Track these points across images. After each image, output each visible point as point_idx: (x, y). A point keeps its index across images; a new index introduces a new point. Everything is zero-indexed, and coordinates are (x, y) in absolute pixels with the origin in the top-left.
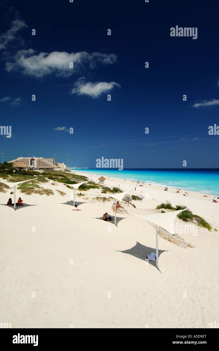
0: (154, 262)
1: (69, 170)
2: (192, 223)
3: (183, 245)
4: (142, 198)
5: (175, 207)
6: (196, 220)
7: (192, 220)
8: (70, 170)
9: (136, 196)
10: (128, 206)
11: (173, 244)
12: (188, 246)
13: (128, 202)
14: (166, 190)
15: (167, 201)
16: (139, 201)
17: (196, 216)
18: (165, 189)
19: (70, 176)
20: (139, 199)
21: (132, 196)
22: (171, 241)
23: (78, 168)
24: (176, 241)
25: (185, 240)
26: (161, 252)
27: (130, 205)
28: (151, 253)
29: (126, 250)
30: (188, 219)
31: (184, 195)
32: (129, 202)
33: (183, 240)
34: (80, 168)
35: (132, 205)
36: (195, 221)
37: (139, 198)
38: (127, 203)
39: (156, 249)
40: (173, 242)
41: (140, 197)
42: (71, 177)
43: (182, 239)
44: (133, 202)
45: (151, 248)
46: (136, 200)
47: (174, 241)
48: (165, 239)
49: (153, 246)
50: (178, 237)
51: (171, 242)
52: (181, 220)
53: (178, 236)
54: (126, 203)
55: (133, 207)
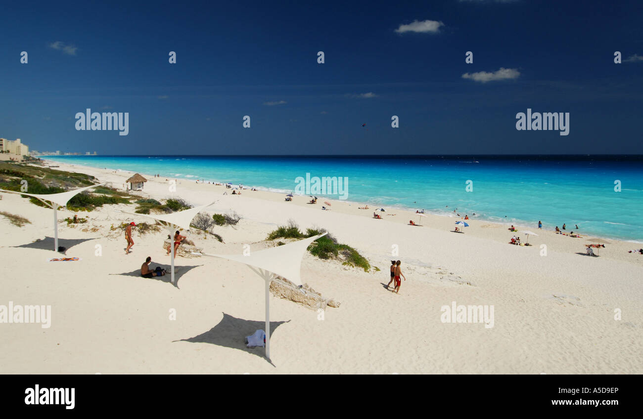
0: (260, 348)
1: (39, 159)
2: (336, 261)
3: (318, 304)
4: (236, 219)
5: (305, 233)
6: (343, 253)
7: (336, 256)
8: (41, 158)
9: (223, 215)
10: (205, 238)
11: (300, 306)
12: (328, 305)
13: (205, 229)
14: (288, 200)
15: (290, 222)
16: (230, 225)
17: (344, 247)
18: (287, 197)
19: (43, 174)
20: (230, 223)
21: (215, 216)
22: (296, 300)
23: (67, 154)
24: (306, 300)
25: (322, 295)
26: (274, 325)
27: (208, 236)
28: (254, 332)
29: (198, 336)
30: (329, 254)
31: (323, 207)
32: (207, 229)
33: (320, 294)
34: (72, 154)
35: (214, 237)
36: (341, 256)
37: (230, 219)
38: (202, 232)
39: (265, 322)
40: (299, 302)
41: (233, 218)
42: (44, 176)
43: (316, 293)
44: (217, 229)
45: (254, 321)
46: (224, 224)
47: (301, 300)
48: (284, 300)
49: (259, 317)
50: (310, 290)
51: (296, 302)
52: (317, 257)
53: (309, 288)
54: (199, 234)
55: (217, 241)
